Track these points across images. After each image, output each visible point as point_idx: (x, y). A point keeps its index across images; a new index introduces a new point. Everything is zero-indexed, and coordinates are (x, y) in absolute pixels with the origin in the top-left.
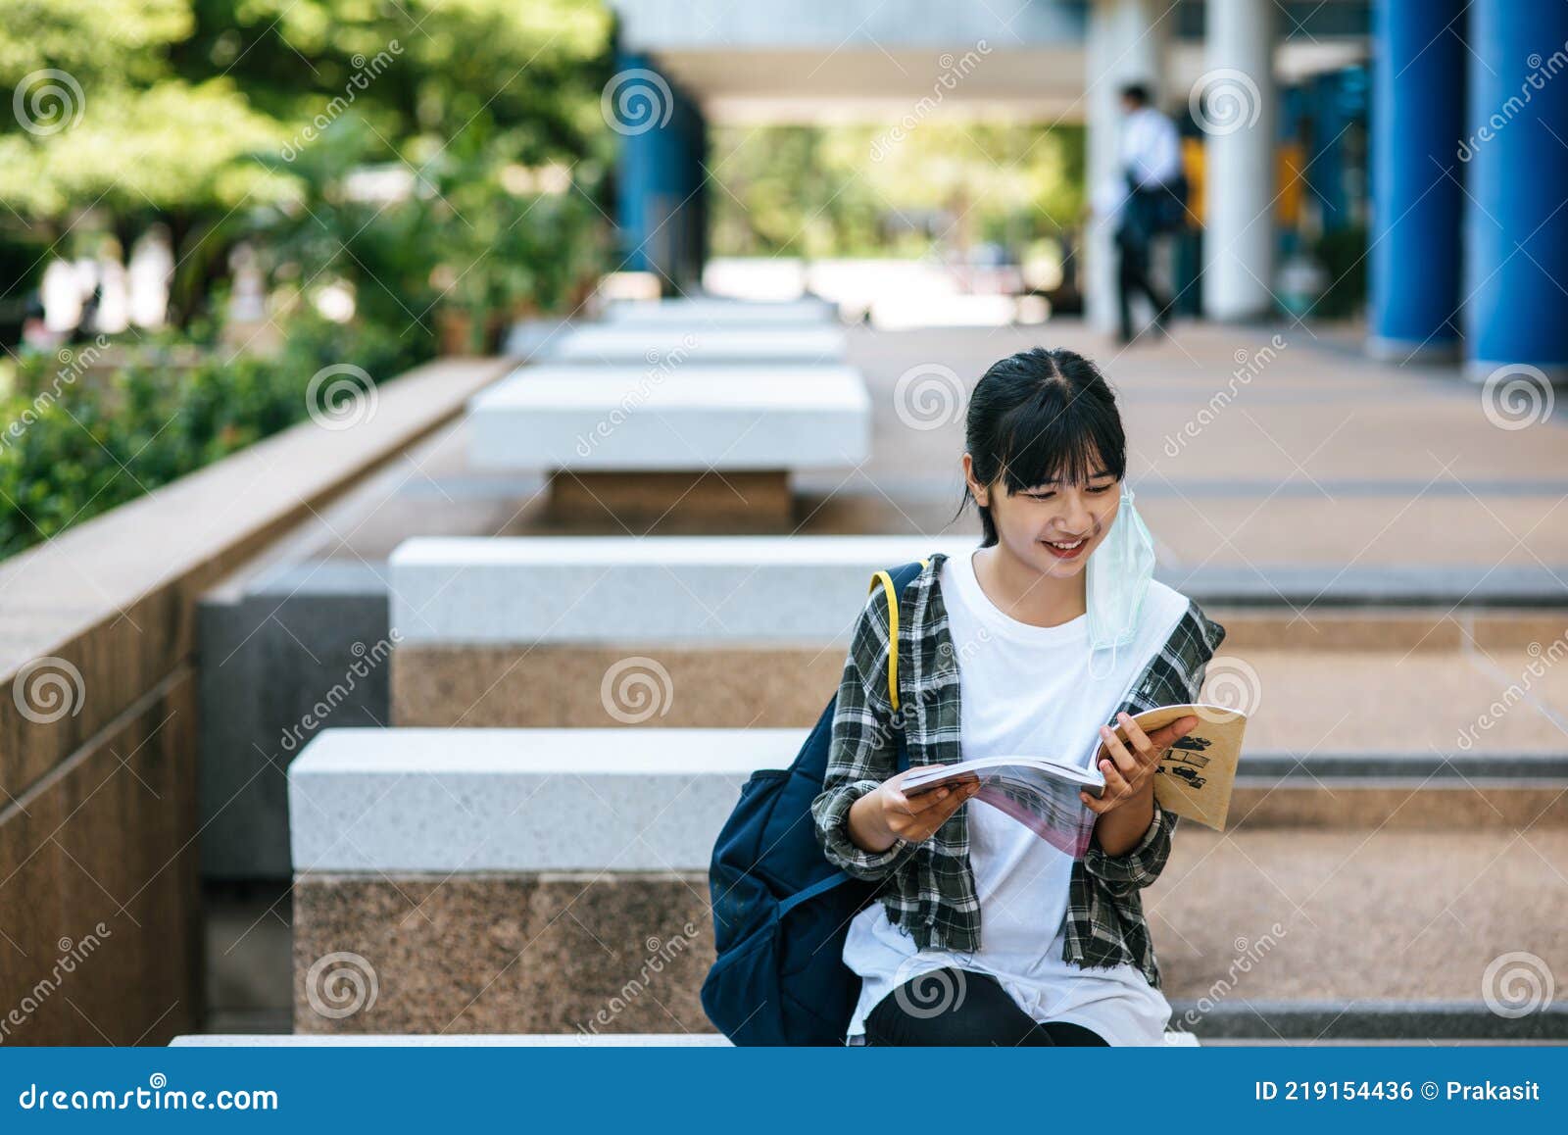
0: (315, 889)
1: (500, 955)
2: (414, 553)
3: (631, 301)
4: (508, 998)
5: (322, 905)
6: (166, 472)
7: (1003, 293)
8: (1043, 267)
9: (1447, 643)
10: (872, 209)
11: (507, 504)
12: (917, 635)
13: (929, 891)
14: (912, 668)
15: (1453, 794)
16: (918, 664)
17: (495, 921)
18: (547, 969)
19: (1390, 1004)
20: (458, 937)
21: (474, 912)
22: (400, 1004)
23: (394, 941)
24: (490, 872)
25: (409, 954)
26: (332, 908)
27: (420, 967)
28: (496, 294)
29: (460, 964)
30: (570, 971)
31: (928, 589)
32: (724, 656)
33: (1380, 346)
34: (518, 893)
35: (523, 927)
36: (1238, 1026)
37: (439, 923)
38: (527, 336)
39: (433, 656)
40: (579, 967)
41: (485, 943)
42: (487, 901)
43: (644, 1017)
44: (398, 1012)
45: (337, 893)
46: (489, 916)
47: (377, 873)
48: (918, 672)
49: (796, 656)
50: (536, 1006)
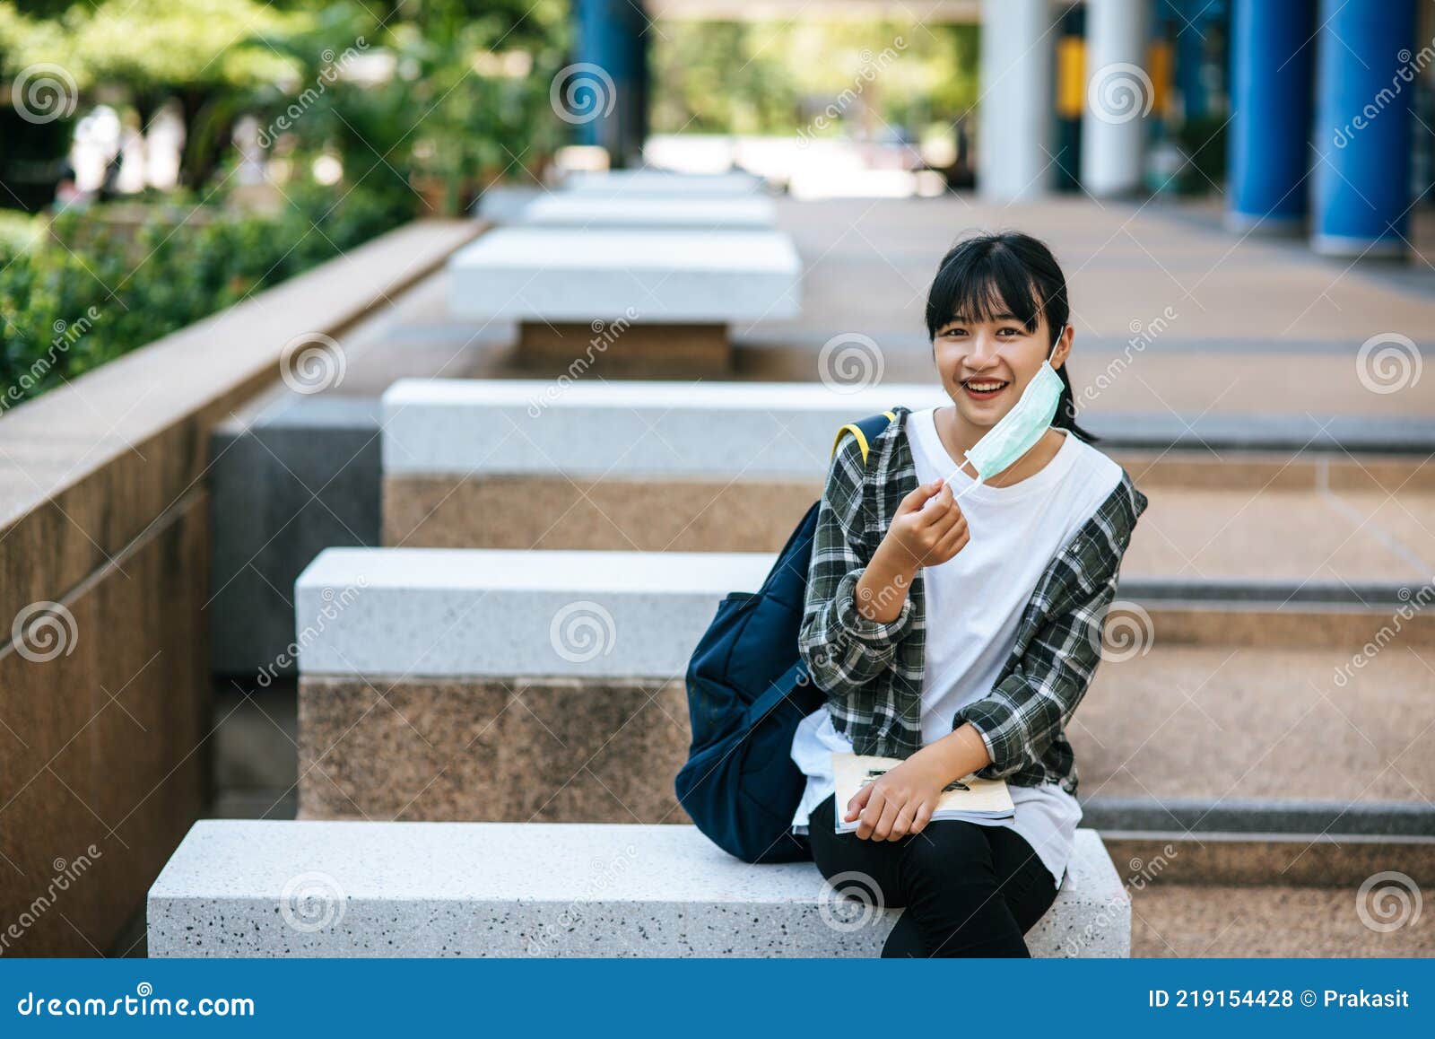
0: (318, 690)
1: (479, 748)
2: (404, 393)
3: (582, 172)
4: (486, 787)
5: (324, 703)
6: (182, 317)
7: (905, 168)
8: (939, 146)
9: (1303, 484)
10: (789, 93)
11: (480, 349)
12: (881, 480)
13: (885, 706)
14: (875, 510)
15: (1313, 618)
16: (881, 506)
17: (476, 720)
18: (521, 762)
19: (1260, 803)
20: (443, 733)
21: (458, 711)
22: (391, 791)
23: (386, 736)
24: (473, 676)
25: (399, 747)
26: (332, 705)
27: (409, 758)
28: (469, 164)
29: (445, 757)
30: (541, 763)
31: (893, 440)
32: (675, 487)
33: (1237, 220)
34: (496, 695)
35: (501, 724)
36: (1127, 820)
37: (427, 720)
38: (496, 201)
39: (422, 485)
40: (549, 760)
41: (466, 738)
42: (468, 702)
43: (605, 805)
44: (389, 799)
45: (337, 693)
46: (470, 716)
47: (372, 676)
48: (882, 513)
49: (739, 489)
50: (510, 794)
